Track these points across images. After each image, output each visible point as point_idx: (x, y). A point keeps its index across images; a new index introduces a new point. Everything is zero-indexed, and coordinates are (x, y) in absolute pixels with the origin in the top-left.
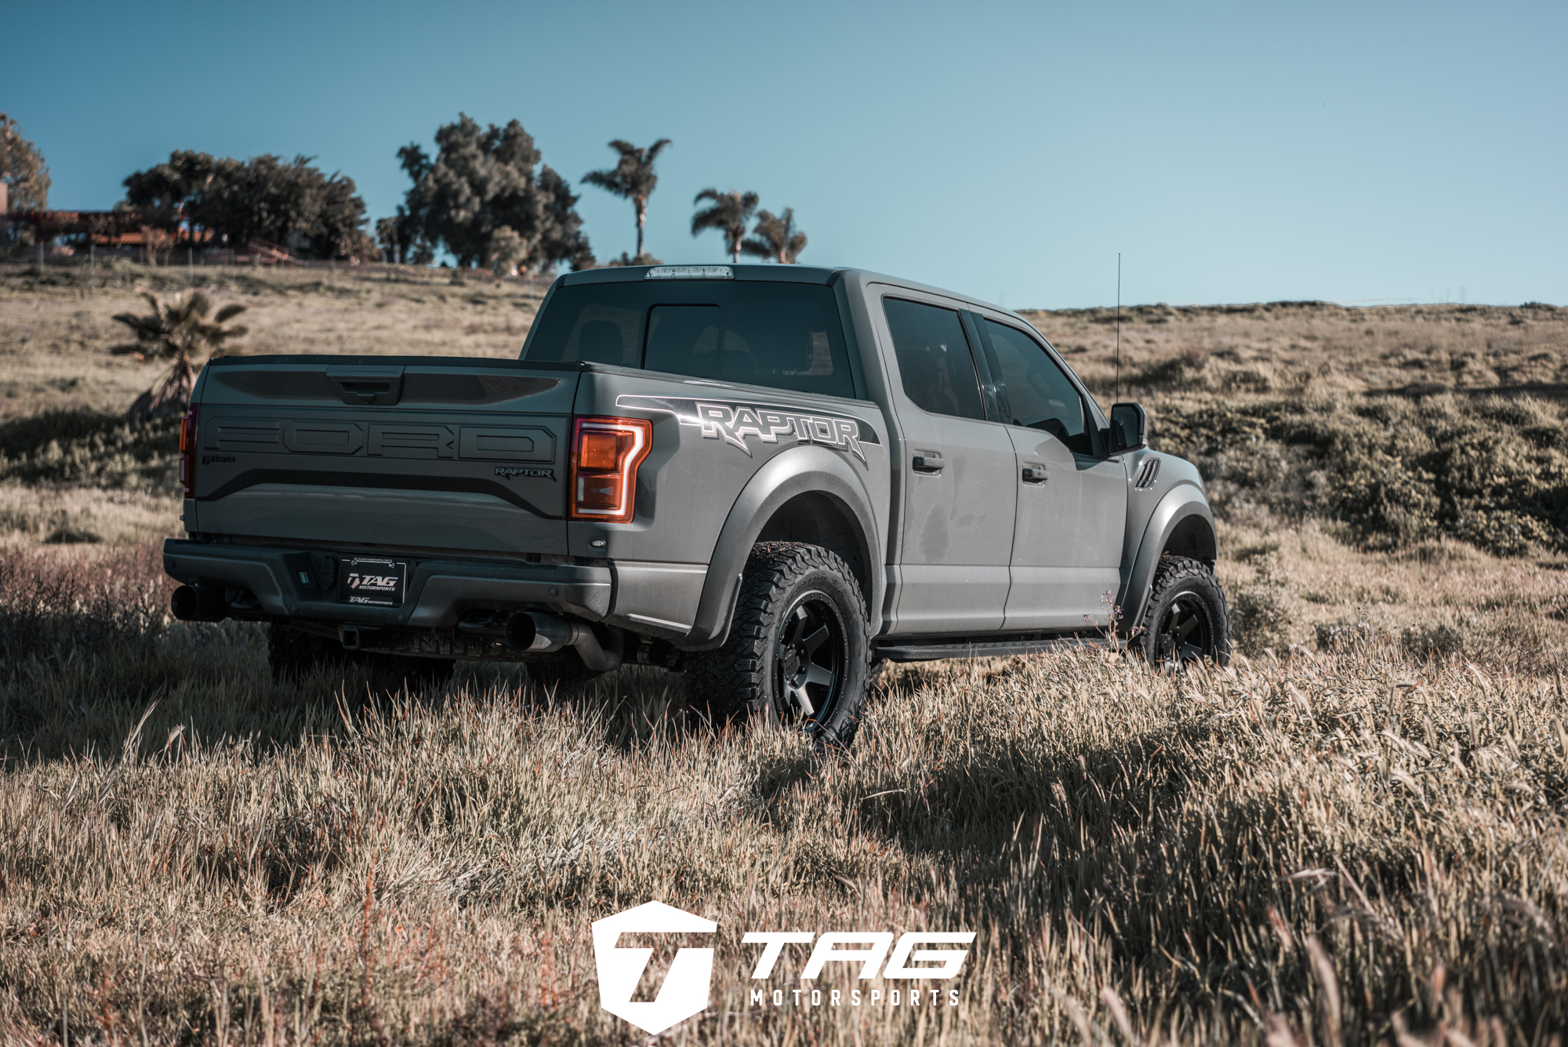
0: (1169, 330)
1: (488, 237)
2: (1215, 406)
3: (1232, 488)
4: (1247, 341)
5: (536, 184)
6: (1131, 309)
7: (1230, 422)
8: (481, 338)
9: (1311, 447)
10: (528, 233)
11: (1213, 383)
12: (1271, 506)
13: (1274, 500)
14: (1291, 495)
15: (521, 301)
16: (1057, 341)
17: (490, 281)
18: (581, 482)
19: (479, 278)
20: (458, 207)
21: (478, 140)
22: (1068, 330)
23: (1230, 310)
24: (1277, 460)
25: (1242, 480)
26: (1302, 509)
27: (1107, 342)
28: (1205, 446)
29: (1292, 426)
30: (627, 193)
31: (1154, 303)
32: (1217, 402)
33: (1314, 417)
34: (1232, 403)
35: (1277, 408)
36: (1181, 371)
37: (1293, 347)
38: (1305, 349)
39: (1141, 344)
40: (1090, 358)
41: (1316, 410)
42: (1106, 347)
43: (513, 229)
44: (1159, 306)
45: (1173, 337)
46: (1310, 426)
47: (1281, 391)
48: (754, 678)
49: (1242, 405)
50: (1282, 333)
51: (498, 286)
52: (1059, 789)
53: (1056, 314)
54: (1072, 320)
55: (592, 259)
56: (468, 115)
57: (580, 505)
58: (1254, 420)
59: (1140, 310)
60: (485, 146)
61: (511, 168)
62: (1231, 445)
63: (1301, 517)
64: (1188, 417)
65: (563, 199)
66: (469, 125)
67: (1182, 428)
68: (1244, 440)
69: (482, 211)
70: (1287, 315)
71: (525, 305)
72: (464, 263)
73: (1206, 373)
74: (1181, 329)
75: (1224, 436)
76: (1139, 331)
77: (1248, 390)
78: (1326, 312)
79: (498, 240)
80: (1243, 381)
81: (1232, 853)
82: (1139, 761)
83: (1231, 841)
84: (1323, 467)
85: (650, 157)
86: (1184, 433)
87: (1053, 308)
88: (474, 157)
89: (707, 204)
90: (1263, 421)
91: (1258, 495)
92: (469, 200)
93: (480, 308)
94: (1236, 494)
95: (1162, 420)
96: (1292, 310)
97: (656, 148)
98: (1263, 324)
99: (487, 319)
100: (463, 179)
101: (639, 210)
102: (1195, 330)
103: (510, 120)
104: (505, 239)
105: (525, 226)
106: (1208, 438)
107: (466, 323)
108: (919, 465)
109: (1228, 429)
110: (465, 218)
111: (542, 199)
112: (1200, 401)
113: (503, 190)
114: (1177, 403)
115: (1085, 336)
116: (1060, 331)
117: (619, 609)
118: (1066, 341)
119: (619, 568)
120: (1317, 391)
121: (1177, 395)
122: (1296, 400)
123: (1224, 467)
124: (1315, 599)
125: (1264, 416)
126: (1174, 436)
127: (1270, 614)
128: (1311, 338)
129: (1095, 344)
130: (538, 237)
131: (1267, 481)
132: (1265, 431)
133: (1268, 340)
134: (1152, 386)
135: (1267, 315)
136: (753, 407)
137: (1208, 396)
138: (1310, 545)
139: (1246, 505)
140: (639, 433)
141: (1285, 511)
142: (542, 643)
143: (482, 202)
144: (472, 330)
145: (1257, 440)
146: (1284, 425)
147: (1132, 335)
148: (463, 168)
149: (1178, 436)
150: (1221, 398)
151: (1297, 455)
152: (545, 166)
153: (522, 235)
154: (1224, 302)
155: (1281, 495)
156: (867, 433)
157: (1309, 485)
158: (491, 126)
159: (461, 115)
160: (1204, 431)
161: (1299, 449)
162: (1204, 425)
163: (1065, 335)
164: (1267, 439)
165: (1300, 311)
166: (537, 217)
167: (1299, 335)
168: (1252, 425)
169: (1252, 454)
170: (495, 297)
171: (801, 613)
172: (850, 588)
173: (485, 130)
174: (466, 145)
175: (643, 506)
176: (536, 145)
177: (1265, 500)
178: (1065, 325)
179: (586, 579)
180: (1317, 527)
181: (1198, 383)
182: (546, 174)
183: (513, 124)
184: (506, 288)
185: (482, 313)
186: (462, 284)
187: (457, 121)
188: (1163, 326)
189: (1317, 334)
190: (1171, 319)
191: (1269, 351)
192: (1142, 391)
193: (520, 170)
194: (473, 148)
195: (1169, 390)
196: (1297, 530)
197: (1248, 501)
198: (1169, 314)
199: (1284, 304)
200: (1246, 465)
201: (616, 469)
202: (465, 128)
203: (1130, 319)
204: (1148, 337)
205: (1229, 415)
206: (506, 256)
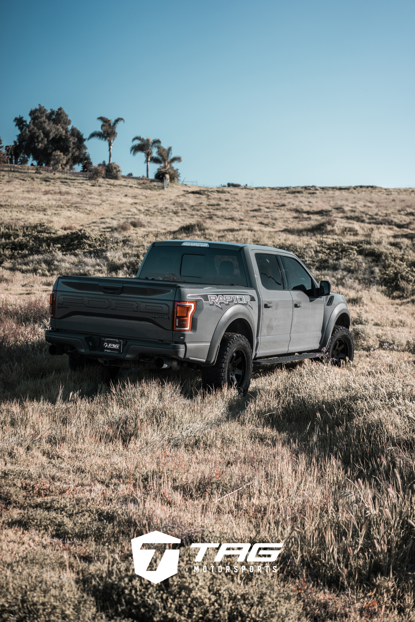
0: (317, 197)
1: (50, 154)
2: (339, 241)
3: (345, 273)
4: (347, 203)
5: (69, 133)
6: (302, 187)
7: (344, 247)
8: (50, 196)
9: (374, 258)
10: (66, 153)
11: (338, 231)
12: (359, 280)
13: (360, 278)
14: (366, 276)
15: (64, 180)
16: (274, 201)
17: (51, 172)
18: (177, 320)
19: (47, 171)
20: (38, 142)
21: (46, 115)
22: (278, 197)
23: (341, 189)
24: (361, 263)
25: (349, 270)
26: (370, 282)
27: (294, 202)
28: (335, 257)
29: (367, 249)
30: (106, 138)
31: (311, 185)
32: (340, 239)
33: (374, 246)
34: (345, 240)
35: (361, 243)
36: (326, 227)
37: (365, 206)
38: (369, 207)
39: (307, 203)
40: (287, 209)
41: (375, 243)
42: (293, 204)
43: (61, 152)
44: (313, 187)
45: (319, 200)
46: (373, 250)
47: (363, 235)
48: (223, 374)
49: (349, 241)
50: (360, 199)
51: (54, 174)
52: (318, 415)
53: (273, 189)
54: (280, 192)
55: (91, 163)
56: (42, 105)
57: (177, 327)
58: (353, 247)
59: (306, 188)
60: (49, 117)
61: (59, 126)
62: (345, 257)
63: (370, 285)
64: (329, 245)
65: (81, 140)
66: (43, 109)
67: (327, 250)
68: (349, 255)
69: (48, 144)
70: (362, 191)
71: (65, 182)
72: (40, 164)
73: (335, 228)
74: (322, 197)
75: (342, 253)
76: (305, 197)
77: (351, 235)
78: (377, 190)
79: (55, 156)
80: (349, 231)
81: (369, 437)
82: (339, 406)
83: (368, 433)
84: (377, 266)
85: (115, 124)
86: (328, 252)
87: (272, 187)
88: (45, 122)
89: (137, 142)
90: (356, 247)
91: (355, 276)
92: (42, 139)
93: (48, 183)
94: (346, 276)
95: (320, 246)
96: (364, 189)
97: (117, 121)
98: (353, 195)
99: (51, 188)
100: (41, 131)
101: (110, 145)
102: (327, 197)
103: (59, 107)
104: (57, 155)
105: (65, 150)
106: (336, 253)
107: (43, 190)
108: (266, 306)
109: (344, 250)
110: (41, 146)
111: (73, 140)
112: (333, 239)
113: (56, 135)
114: (325, 239)
115: (285, 199)
116: (275, 197)
117: (187, 356)
118: (278, 201)
119: (187, 345)
120: (376, 236)
121: (325, 236)
122: (368, 239)
123: (342, 265)
124: (376, 324)
125: (356, 245)
126: (324, 253)
127: (364, 335)
128: (371, 202)
129: (289, 203)
130: (70, 154)
131: (358, 270)
132: (357, 251)
133: (355, 202)
134: (315, 232)
135: (354, 191)
136: (222, 295)
137: (336, 237)
138: (373, 297)
139: (350, 280)
140: (193, 305)
141: (364, 283)
142: (165, 366)
143: (47, 140)
144: (46, 193)
145: (354, 255)
146: (364, 249)
147: (303, 199)
148: (41, 127)
149: (325, 253)
150: (341, 237)
151: (368, 261)
152: (73, 126)
153: (64, 154)
154: (338, 185)
155: (362, 276)
156: (252, 299)
157: (372, 272)
158: (51, 110)
159: (39, 105)
160: (335, 251)
161: (370, 259)
162: (335, 249)
163: (277, 199)
164: (358, 255)
165: (367, 190)
166: (70, 147)
167: (367, 201)
168: (352, 249)
169: (352, 260)
170: (53, 179)
171: (235, 355)
172: (248, 345)
173: (49, 111)
174: (42, 117)
175: (194, 327)
176: (69, 118)
177: (357, 278)
178: (277, 194)
179: (178, 348)
180: (376, 290)
181: (332, 231)
182: (73, 129)
183: (60, 109)
184: (58, 175)
185: (49, 185)
186: (40, 173)
187: (38, 107)
188: (315, 195)
189: (374, 200)
190: (317, 192)
191: (355, 207)
192: (312, 234)
193: (63, 128)
194: (44, 118)
195: (322, 234)
196: (368, 291)
197: (351, 278)
198: (317, 190)
199: (361, 187)
200: (350, 264)
201: (187, 316)
202: (41, 110)
203: (302, 192)
204: (309, 200)
205: (344, 245)
206: (57, 162)
